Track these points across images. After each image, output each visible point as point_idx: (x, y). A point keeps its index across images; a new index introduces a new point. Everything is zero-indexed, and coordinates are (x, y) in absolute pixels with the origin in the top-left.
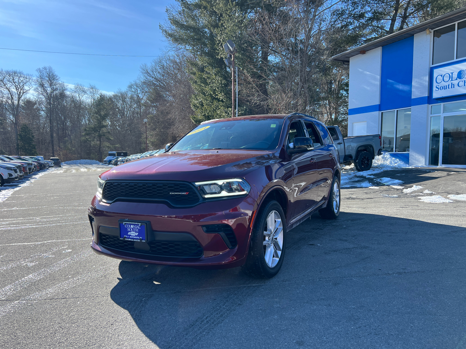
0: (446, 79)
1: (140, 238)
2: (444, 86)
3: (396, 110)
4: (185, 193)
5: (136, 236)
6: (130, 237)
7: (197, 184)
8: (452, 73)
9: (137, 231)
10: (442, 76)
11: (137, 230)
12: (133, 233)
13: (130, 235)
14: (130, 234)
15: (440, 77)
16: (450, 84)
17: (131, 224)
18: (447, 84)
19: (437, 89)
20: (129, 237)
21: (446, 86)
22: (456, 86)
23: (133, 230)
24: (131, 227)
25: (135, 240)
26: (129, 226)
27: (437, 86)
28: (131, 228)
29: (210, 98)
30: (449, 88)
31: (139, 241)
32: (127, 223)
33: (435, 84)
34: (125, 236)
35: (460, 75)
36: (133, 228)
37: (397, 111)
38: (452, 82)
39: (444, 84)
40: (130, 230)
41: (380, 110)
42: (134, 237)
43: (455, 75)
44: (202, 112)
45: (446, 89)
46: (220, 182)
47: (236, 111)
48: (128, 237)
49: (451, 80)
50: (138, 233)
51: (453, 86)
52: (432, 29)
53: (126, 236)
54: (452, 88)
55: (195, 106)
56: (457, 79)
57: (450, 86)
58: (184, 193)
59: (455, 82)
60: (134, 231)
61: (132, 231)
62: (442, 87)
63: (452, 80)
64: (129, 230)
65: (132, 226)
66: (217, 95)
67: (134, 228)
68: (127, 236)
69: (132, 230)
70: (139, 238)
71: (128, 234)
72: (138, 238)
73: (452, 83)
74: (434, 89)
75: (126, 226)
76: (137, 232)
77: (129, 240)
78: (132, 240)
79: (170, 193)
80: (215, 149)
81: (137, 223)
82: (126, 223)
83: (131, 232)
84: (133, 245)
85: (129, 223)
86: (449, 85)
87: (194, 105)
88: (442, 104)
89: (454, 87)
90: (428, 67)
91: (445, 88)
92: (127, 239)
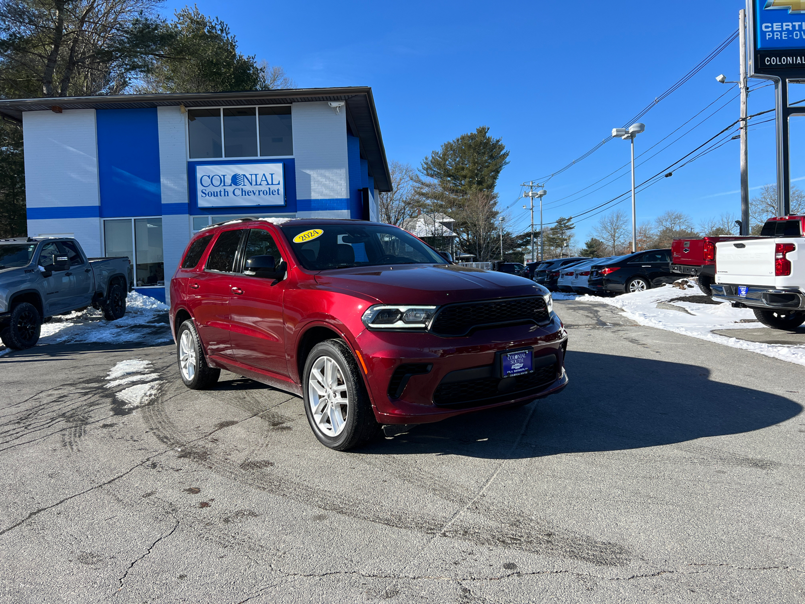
0: (216, 182)
1: (526, 369)
2: (214, 192)
3: (133, 218)
5: (521, 368)
6: (515, 371)
8: (224, 176)
10: (209, 177)
12: (517, 366)
13: (515, 369)
15: (206, 178)
16: (223, 191)
17: (515, 355)
18: (218, 189)
19: (204, 195)
20: (513, 371)
21: (217, 192)
22: (231, 194)
25: (521, 374)
26: (513, 357)
27: (204, 191)
30: (221, 196)
31: (526, 373)
33: (199, 187)
35: (235, 180)
36: (517, 359)
37: (135, 219)
38: (225, 187)
39: (212, 189)
41: (101, 216)
42: (519, 370)
43: (228, 180)
45: (217, 196)
49: (222, 184)
50: (522, 364)
51: (226, 193)
52: (186, 107)
53: (510, 372)
54: (225, 196)
56: (231, 185)
57: (223, 193)
58: (542, 309)
59: (230, 189)
60: (519, 363)
61: (516, 363)
62: (211, 193)
63: (224, 185)
64: (513, 362)
65: (516, 357)
67: (519, 358)
71: (512, 368)
73: (225, 190)
74: (199, 194)
75: (509, 358)
77: (515, 375)
78: (519, 374)
79: (534, 310)
86: (220, 192)
88: (210, 217)
89: (228, 195)
90: (185, 160)
91: (215, 194)
92: (512, 375)
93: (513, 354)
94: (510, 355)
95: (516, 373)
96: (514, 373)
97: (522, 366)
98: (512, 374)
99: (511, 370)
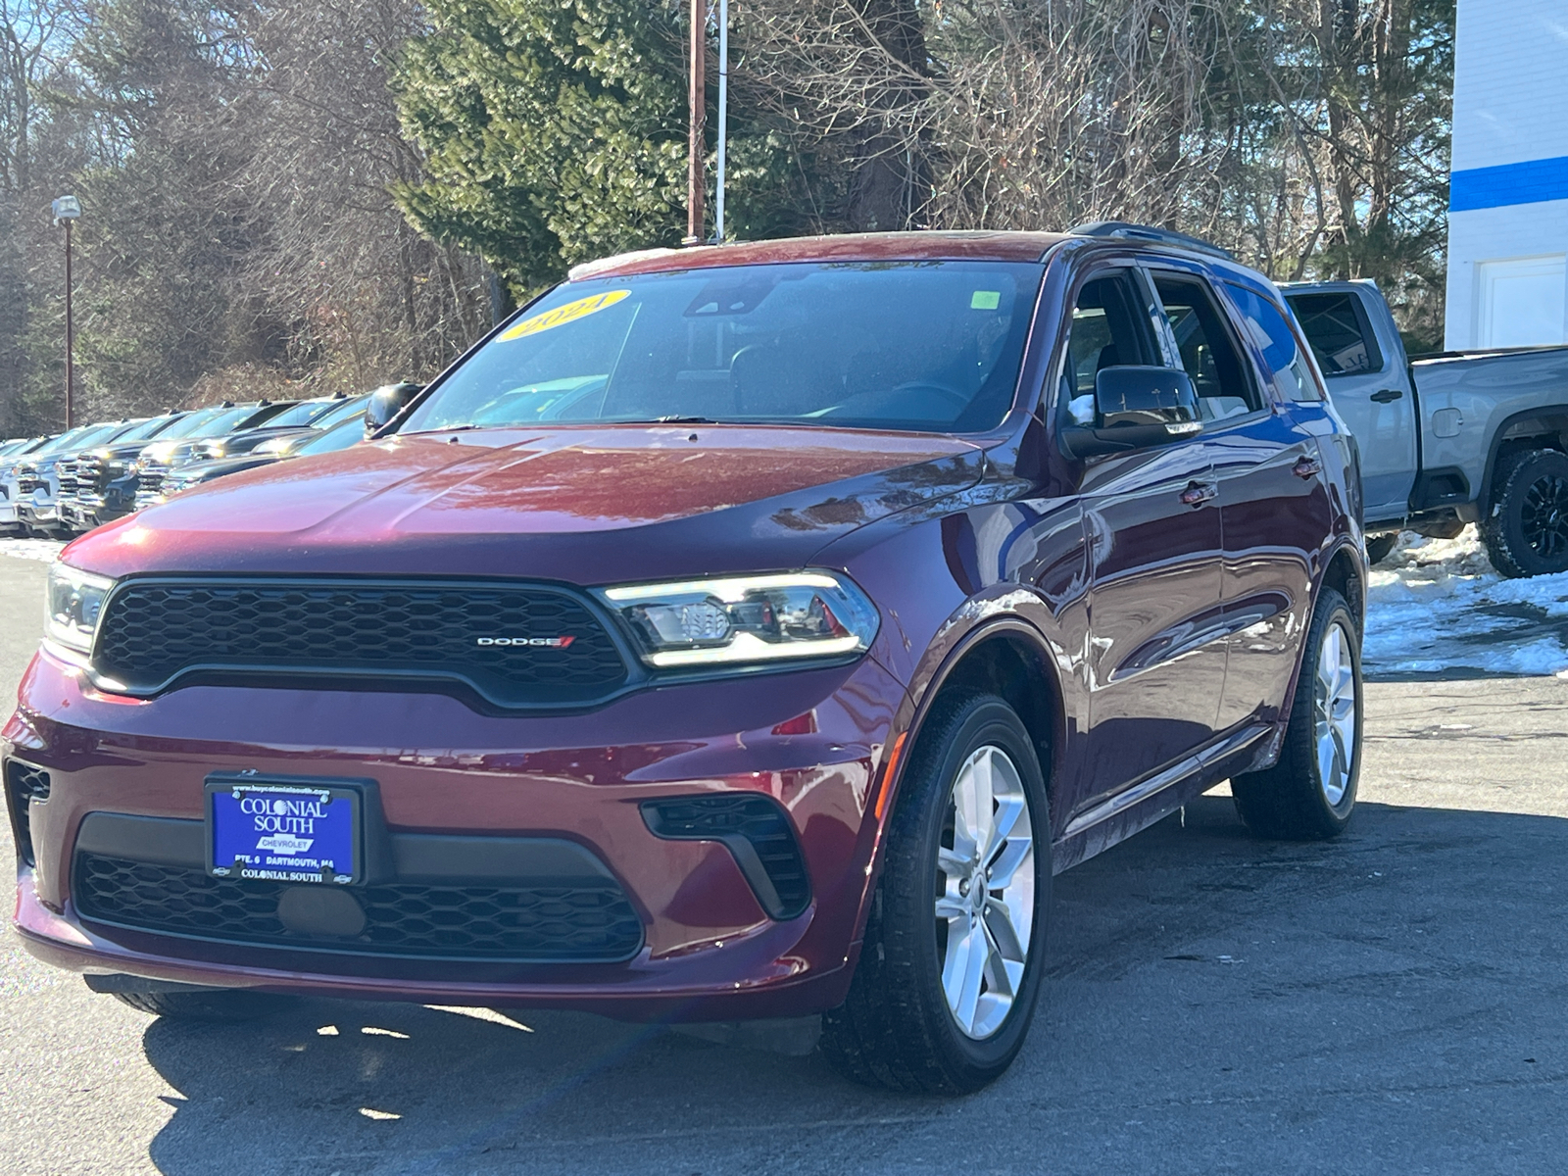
1: (324, 863)
4: (557, 642)
5: (299, 855)
6: (269, 860)
7: (616, 595)
9: (307, 829)
11: (307, 823)
12: (285, 843)
13: (271, 853)
14: (269, 847)
17: (274, 797)
20: (263, 860)
23: (283, 826)
24: (272, 810)
25: (294, 877)
26: (266, 806)
28: (276, 816)
29: (535, 68)
31: (319, 878)
32: (254, 789)
34: (237, 857)
36: (283, 818)
40: (271, 824)
42: (291, 862)
44: (479, 162)
46: (732, 590)
47: (714, 165)
48: (257, 860)
50: (310, 842)
53: (247, 859)
55: (426, 117)
58: (549, 642)
60: (290, 832)
61: (277, 831)
64: (265, 825)
65: (280, 807)
66: (585, 51)
67: (293, 815)
68: (252, 858)
69: (277, 824)
70: (319, 863)
71: (260, 846)
72: (314, 863)
75: (248, 806)
76: (306, 836)
77: (263, 875)
78: (282, 876)
79: (480, 641)
80: (670, 422)
81: (307, 791)
82: (248, 789)
83: (271, 834)
84: (273, 906)
85: (262, 789)
87: (422, 116)
92: (254, 874)
93: (255, 794)
94: (243, 794)
95: (271, 868)
96: (263, 866)
97: (305, 849)
98: (253, 866)
99: (254, 853)
